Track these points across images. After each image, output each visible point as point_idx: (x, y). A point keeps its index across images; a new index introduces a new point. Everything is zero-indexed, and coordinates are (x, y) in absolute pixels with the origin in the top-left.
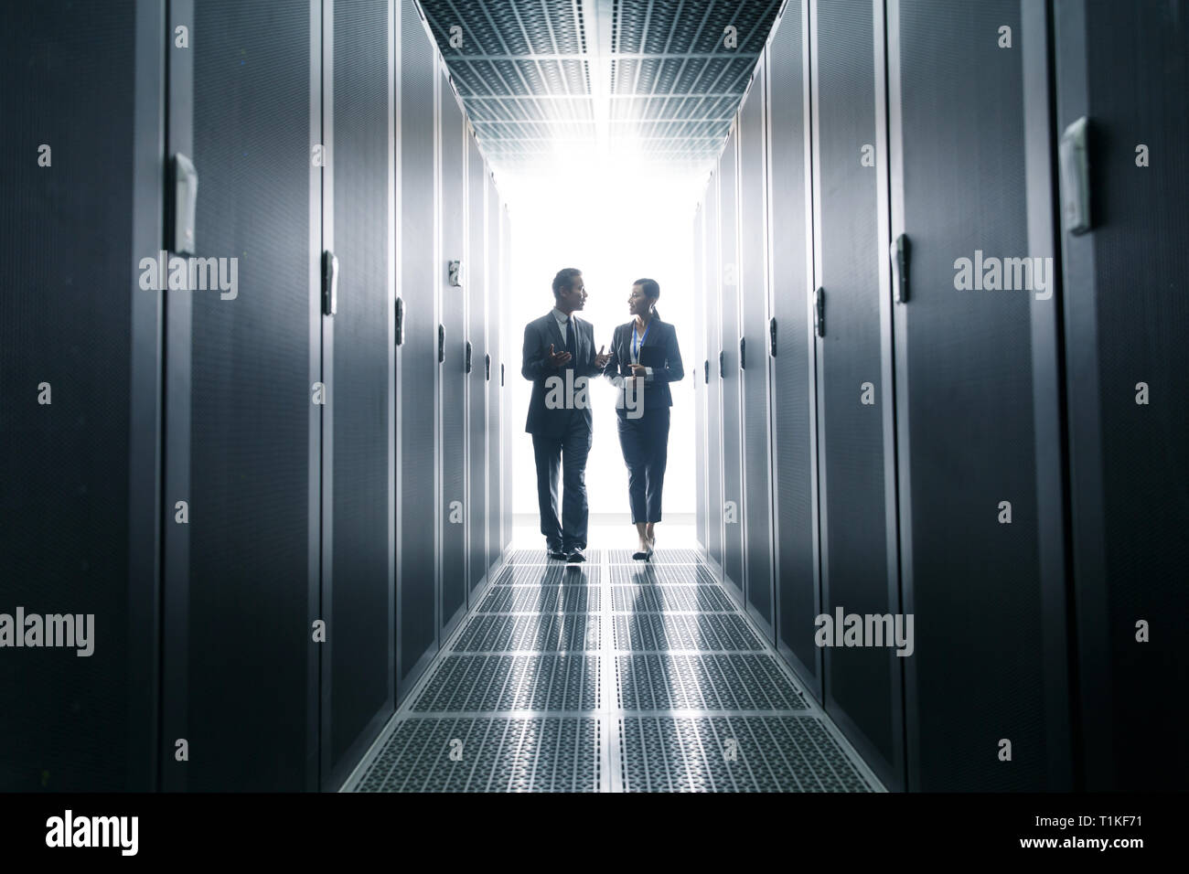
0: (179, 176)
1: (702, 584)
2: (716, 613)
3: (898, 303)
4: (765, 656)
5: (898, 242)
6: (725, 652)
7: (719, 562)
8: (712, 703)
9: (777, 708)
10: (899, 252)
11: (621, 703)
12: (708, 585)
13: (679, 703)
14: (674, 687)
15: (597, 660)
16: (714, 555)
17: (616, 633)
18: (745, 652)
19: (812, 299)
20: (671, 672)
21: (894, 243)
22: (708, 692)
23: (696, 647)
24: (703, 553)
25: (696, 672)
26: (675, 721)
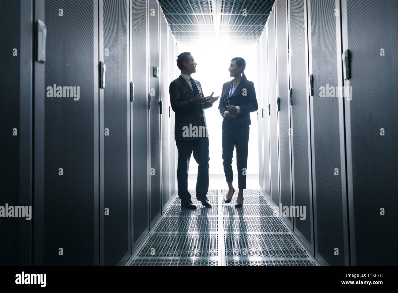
0: (39, 29)
1: (261, 204)
2: (268, 216)
3: (346, 80)
4: (289, 235)
5: (345, 53)
6: (272, 233)
7: (269, 195)
8: (266, 254)
9: (294, 257)
10: (346, 57)
11: (227, 254)
12: (264, 204)
13: (252, 254)
14: (250, 247)
15: (217, 236)
16: (267, 192)
17: (224, 224)
18: (280, 233)
19: (308, 80)
20: (248, 241)
21: (343, 54)
22: (264, 250)
23: (259, 230)
24: (262, 191)
25: (259, 241)
26: (250, 262)
